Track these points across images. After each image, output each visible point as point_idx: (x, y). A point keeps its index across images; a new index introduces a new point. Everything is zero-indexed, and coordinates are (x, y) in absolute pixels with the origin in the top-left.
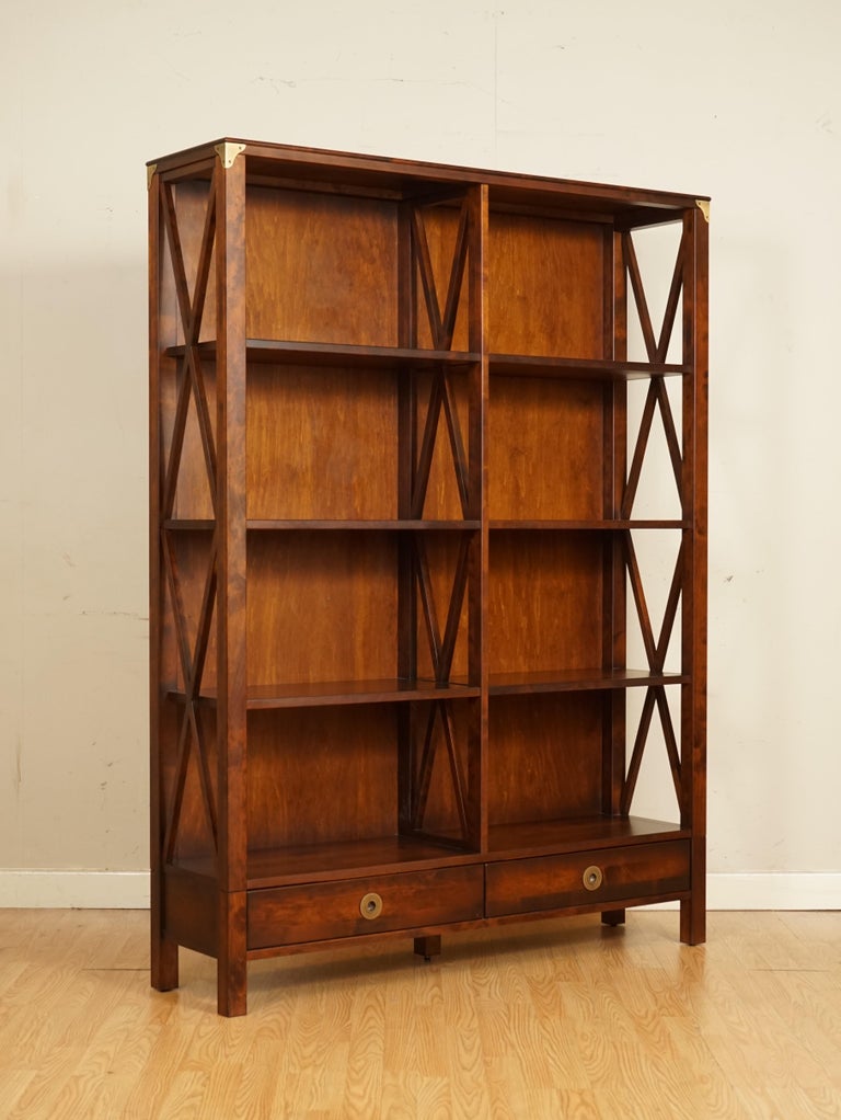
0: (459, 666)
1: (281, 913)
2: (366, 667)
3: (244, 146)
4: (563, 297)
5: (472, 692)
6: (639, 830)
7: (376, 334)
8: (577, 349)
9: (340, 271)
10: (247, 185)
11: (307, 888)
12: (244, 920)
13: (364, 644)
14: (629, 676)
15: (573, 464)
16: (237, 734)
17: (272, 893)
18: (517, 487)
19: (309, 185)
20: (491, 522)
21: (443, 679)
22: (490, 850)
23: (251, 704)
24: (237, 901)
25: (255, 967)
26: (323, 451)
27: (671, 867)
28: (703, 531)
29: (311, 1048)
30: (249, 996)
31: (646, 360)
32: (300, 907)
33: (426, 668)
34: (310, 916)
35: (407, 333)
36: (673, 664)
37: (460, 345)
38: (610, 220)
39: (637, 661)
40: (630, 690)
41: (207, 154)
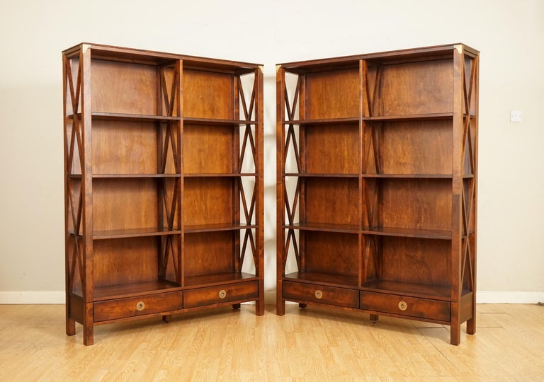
0: (175, 224)
1: (106, 309)
2: (146, 223)
3: (90, 46)
4: (217, 98)
5: (178, 232)
6: (244, 277)
7: (148, 112)
8: (222, 116)
9: (135, 89)
10: (91, 58)
11: (116, 301)
12: (92, 312)
13: (145, 216)
14: (241, 225)
15: (221, 155)
16: (89, 247)
17: (104, 302)
18: (201, 163)
19: (122, 60)
20: (184, 174)
21: (171, 228)
22: (185, 285)
23: (94, 238)
24: (89, 306)
25: (96, 328)
26: (130, 150)
27: (251, 289)
28: (262, 177)
29: (207, 360)
30: (94, 337)
31: (245, 120)
32: (114, 307)
33: (166, 224)
34: (118, 310)
35: (159, 111)
36: (253, 222)
37: (174, 114)
38: (233, 73)
39: (243, 221)
40: (241, 230)
41: (78, 48)
